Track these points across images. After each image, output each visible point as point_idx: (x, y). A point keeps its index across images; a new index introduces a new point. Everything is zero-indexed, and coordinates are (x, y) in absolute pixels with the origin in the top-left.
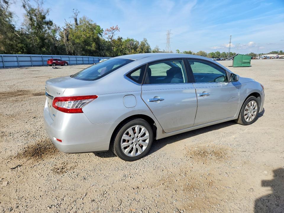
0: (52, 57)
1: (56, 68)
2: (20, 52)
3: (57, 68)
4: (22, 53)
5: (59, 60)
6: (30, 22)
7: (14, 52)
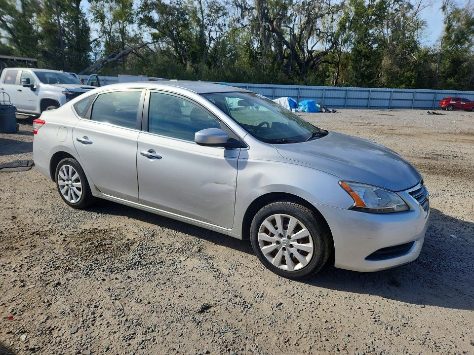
0: (456, 94)
1: (434, 113)
2: (403, 86)
3: (437, 114)
4: (408, 86)
5: (464, 100)
6: (445, 33)
7: (395, 86)
